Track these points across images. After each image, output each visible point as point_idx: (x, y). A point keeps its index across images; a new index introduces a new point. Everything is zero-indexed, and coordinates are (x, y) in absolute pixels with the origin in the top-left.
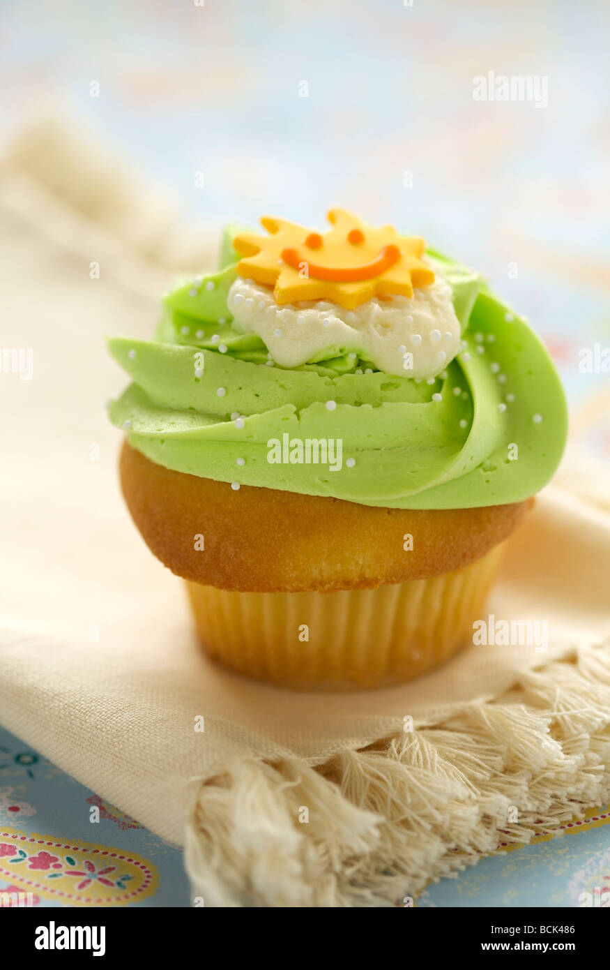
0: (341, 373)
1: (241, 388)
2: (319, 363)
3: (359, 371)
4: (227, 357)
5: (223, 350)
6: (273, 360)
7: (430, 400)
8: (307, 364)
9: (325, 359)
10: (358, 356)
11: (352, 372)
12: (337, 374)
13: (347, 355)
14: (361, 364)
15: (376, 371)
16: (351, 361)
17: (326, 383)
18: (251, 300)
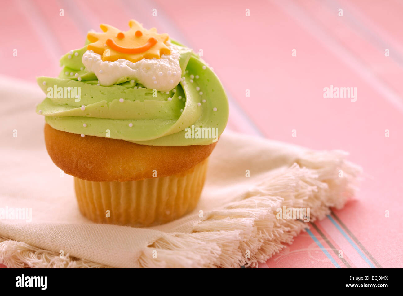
0: (128, 88)
1: (86, 95)
2: (120, 84)
3: (136, 87)
4: (81, 82)
5: (79, 79)
6: (100, 83)
7: (167, 100)
8: (114, 85)
9: (121, 83)
10: (135, 81)
11: (133, 88)
12: (126, 88)
13: (130, 81)
14: (137, 85)
15: (143, 87)
16: (132, 83)
17: (121, 92)
18: (91, 58)
